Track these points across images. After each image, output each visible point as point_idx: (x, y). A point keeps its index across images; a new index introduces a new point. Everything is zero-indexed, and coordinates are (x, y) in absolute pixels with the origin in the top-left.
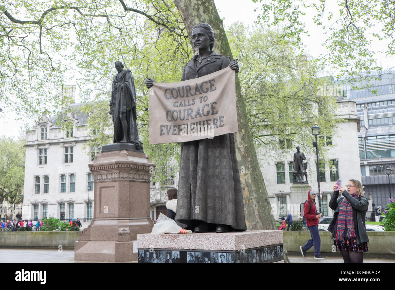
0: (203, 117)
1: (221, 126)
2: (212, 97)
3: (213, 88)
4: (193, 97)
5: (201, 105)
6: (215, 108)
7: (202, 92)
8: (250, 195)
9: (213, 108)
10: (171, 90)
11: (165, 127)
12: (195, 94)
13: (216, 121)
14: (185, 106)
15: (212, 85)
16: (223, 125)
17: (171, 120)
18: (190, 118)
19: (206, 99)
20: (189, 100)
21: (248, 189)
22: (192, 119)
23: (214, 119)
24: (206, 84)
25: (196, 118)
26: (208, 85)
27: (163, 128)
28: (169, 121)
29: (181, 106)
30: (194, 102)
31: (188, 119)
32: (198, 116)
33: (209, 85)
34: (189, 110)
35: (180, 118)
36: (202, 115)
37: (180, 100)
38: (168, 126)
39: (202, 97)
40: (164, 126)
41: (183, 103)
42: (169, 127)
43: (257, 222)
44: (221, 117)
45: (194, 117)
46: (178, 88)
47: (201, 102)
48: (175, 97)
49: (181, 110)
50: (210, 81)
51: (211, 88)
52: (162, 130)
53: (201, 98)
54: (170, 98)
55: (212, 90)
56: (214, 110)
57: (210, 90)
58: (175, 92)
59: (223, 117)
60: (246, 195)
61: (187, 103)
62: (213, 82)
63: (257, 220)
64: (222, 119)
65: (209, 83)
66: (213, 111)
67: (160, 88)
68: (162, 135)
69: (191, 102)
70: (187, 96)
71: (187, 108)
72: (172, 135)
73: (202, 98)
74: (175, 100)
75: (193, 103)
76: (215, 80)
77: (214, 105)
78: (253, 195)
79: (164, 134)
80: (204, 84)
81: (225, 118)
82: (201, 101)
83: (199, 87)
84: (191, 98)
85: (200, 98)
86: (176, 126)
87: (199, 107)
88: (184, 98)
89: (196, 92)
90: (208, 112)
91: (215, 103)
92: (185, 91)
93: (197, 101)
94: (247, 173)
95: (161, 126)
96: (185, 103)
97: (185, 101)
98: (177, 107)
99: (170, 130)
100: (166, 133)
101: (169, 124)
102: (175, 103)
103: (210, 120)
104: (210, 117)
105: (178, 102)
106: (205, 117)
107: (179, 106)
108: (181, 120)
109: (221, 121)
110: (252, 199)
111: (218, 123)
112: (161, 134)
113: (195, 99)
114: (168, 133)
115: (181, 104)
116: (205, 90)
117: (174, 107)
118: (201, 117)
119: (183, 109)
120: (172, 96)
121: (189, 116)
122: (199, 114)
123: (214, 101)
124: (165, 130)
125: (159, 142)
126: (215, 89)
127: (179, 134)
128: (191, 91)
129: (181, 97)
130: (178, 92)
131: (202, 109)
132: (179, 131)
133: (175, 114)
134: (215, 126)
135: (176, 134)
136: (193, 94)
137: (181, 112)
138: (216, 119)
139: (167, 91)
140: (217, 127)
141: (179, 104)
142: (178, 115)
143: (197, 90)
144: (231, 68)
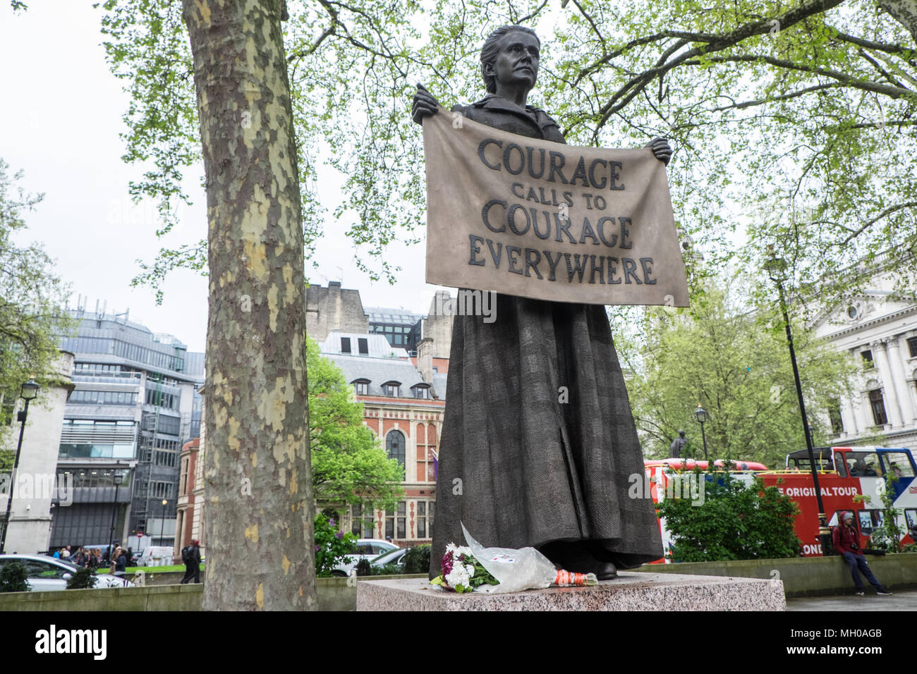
0: (602, 245)
1: (648, 282)
2: (620, 203)
3: (618, 184)
4: (568, 189)
5: (594, 216)
6: (627, 234)
7: (589, 183)
8: (300, 491)
9: (625, 233)
10: (504, 145)
11: (485, 243)
12: (573, 183)
13: (630, 265)
14: (545, 203)
15: (615, 177)
16: (653, 283)
17: (502, 230)
18: (565, 239)
19: (600, 203)
20: (553, 191)
21: (298, 476)
22: (571, 243)
23: (625, 261)
24: (602, 165)
25: (582, 242)
26: (607, 172)
27: (478, 244)
28: (492, 229)
29: (532, 199)
30: (569, 200)
31: (562, 241)
32: (589, 241)
33: (608, 170)
35: (536, 229)
36: (600, 240)
37: (527, 184)
38: (491, 242)
39: (591, 196)
40: (481, 240)
41: (537, 193)
42: (495, 247)
43: (306, 561)
44: (643, 261)
45: (578, 239)
46: (528, 147)
47: (590, 208)
48: (514, 168)
49: (536, 211)
50: (613, 164)
51: (613, 181)
52: (475, 250)
53: (587, 196)
54: (497, 168)
55: (614, 188)
56: (626, 236)
57: (609, 185)
58: (515, 156)
59: (651, 261)
60: (293, 491)
61: (548, 197)
62: (617, 169)
63: (306, 555)
64: (648, 265)
65: (609, 167)
66: (623, 240)
67: (464, 129)
68: (478, 264)
69: (561, 199)
70: (552, 179)
72: (510, 271)
73: (592, 200)
74: (514, 179)
76: (624, 167)
77: (627, 226)
78: (305, 491)
79: (481, 264)
80: (599, 165)
81: (656, 264)
82: (589, 204)
83: (587, 168)
84: (560, 189)
85: (584, 195)
86: (518, 251)
87: (586, 218)
88: (541, 182)
89: (576, 176)
90: (614, 237)
91: (629, 221)
92: (547, 165)
93: (579, 201)
94: (301, 436)
95: (473, 238)
96: (543, 195)
97: (541, 190)
98: (522, 197)
99: (499, 255)
100: (490, 262)
101: (495, 238)
102: (515, 184)
103: (616, 260)
104: (616, 252)
105: (521, 186)
106: (606, 247)
107: (528, 199)
108: (539, 236)
110: (302, 501)
111: (639, 272)
112: (472, 262)
113: (570, 194)
114: (496, 262)
115: (532, 194)
116: (599, 183)
117: (514, 196)
118: (596, 243)
119: (542, 210)
120: (505, 165)
121: (563, 234)
122: (591, 235)
123: (627, 215)
124: (485, 252)
125: (466, 284)
126: (622, 188)
127: (528, 275)
128: (563, 170)
129: (532, 174)
130: (526, 161)
131: (598, 226)
132: (528, 267)
133: (520, 216)
134: (632, 279)
135: (519, 273)
136: (569, 181)
137: (538, 215)
138: (631, 261)
139: (487, 146)
140: (639, 282)
141: (525, 192)
142: (528, 220)
143: (580, 173)
144: (655, 155)
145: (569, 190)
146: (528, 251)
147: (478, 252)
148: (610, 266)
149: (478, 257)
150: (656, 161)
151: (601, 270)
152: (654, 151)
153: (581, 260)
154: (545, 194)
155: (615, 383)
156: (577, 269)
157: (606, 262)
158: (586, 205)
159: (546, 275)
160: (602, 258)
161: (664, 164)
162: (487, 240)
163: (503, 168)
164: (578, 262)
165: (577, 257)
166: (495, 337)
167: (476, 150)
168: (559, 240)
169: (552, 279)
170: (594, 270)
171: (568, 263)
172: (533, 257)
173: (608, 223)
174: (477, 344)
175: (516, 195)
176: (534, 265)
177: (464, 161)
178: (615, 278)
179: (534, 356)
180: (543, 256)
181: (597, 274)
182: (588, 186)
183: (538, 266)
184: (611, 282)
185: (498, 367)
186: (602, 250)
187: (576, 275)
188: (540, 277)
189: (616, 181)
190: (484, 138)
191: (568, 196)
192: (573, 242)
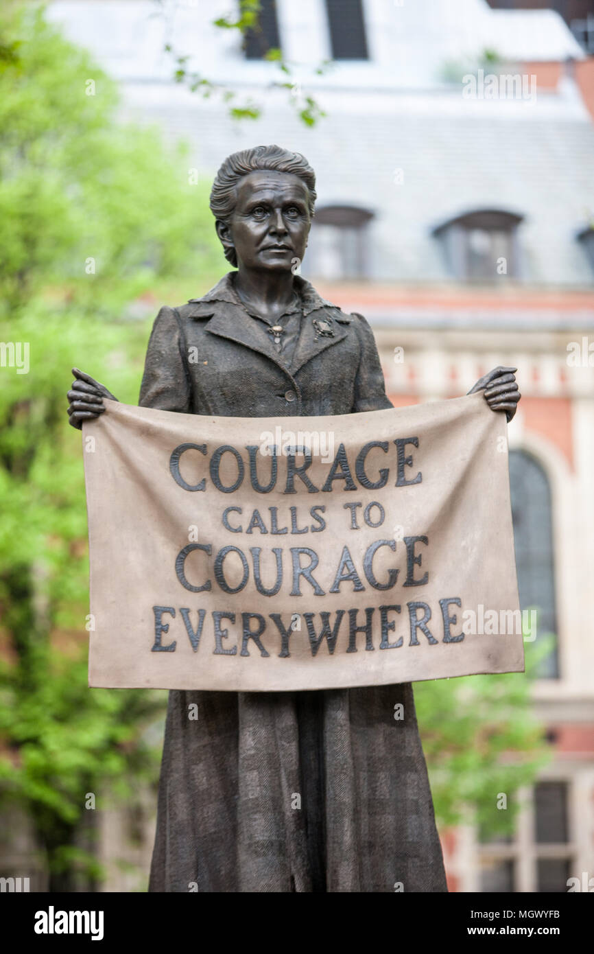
0: (370, 591)
1: (449, 639)
3: (410, 474)
4: (317, 500)
5: (360, 541)
6: (418, 561)
7: (357, 483)
9: (413, 559)
10: (210, 451)
11: (178, 614)
12: (328, 488)
13: (420, 613)
14: (277, 532)
15: (404, 462)
16: (460, 639)
17: (207, 587)
18: (306, 588)
19: (375, 514)
20: (293, 510)
22: (316, 594)
23: (413, 608)
24: (380, 451)
25: (336, 590)
26: (390, 459)
27: (166, 618)
28: (190, 588)
29: (256, 530)
30: (320, 520)
31: (301, 595)
32: (347, 586)
33: (392, 456)
34: (297, 551)
35: (258, 582)
36: (365, 582)
37: (249, 503)
38: (188, 611)
39: (360, 505)
40: (171, 611)
41: (266, 518)
42: (194, 618)
44: (444, 604)
45: (326, 586)
46: (248, 448)
47: (355, 527)
48: (227, 484)
49: (260, 550)
50: (401, 443)
51: (401, 471)
52: (161, 629)
53: (352, 507)
54: (201, 487)
55: (402, 482)
56: (416, 566)
57: (392, 478)
58: (228, 463)
59: (458, 602)
61: (284, 521)
62: (409, 449)
64: (453, 609)
65: (393, 450)
66: (410, 572)
67: (147, 432)
68: (166, 650)
69: (305, 521)
70: (290, 490)
71: (287, 542)
72: (215, 653)
73: (360, 513)
74: (227, 501)
75: (318, 525)
76: (422, 443)
77: (419, 549)
79: (171, 648)
80: (373, 451)
81: (466, 607)
82: (354, 520)
83: (352, 461)
84: (304, 502)
85: (347, 506)
86: (231, 617)
87: (345, 547)
88: (272, 499)
89: (332, 477)
90: (393, 574)
91: (424, 539)
92: (282, 469)
93: (336, 517)
95: (158, 611)
96: (274, 519)
97: (273, 511)
98: (239, 530)
99: (200, 629)
100: (184, 643)
101: (194, 602)
102: (228, 510)
103: (397, 608)
104: (398, 594)
105: (239, 510)
106: (377, 592)
107: (249, 532)
108: (263, 592)
109: (450, 621)
111: (436, 626)
112: (157, 647)
113: (323, 509)
114: (195, 642)
115: (256, 521)
116: (375, 478)
117: (224, 531)
118: (359, 588)
119: (270, 547)
120: (212, 479)
121: (303, 581)
122: (352, 576)
123: (419, 531)
124: (176, 630)
125: (148, 681)
126: (419, 480)
127: (245, 653)
128: (309, 473)
129: (257, 488)
130: (247, 468)
131: (365, 559)
132: (245, 640)
133: (233, 565)
134: (421, 637)
135: (232, 653)
136: (321, 487)
137: (263, 556)
138: (424, 606)
139: (184, 454)
140: (432, 641)
141: (244, 520)
142: (246, 567)
143: (339, 471)
144: (489, 404)
145: (319, 503)
146: (246, 617)
147: (166, 631)
148: (384, 620)
149: (166, 640)
150: (491, 415)
151: (368, 629)
152: (486, 398)
153: (332, 621)
154: (279, 517)
155: (410, 791)
156: (325, 633)
157: (377, 617)
158: (349, 521)
159: (274, 651)
160: (369, 612)
161: (504, 417)
162: (181, 610)
163: (209, 484)
164: (326, 623)
165: (325, 616)
166: (210, 734)
167: (167, 464)
168: (296, 593)
169: (285, 653)
170: (354, 631)
171: (311, 628)
172: (254, 625)
173: (384, 551)
174: (186, 746)
175: (229, 528)
176: (256, 637)
177: (145, 487)
178: (393, 637)
179: (255, 773)
180: (270, 622)
181: (361, 637)
182: (355, 489)
183: (262, 638)
184: (385, 645)
185: (214, 781)
186: (372, 598)
187: (324, 643)
188: (265, 654)
189: (407, 468)
190: (178, 444)
191: (319, 512)
192: (319, 593)
